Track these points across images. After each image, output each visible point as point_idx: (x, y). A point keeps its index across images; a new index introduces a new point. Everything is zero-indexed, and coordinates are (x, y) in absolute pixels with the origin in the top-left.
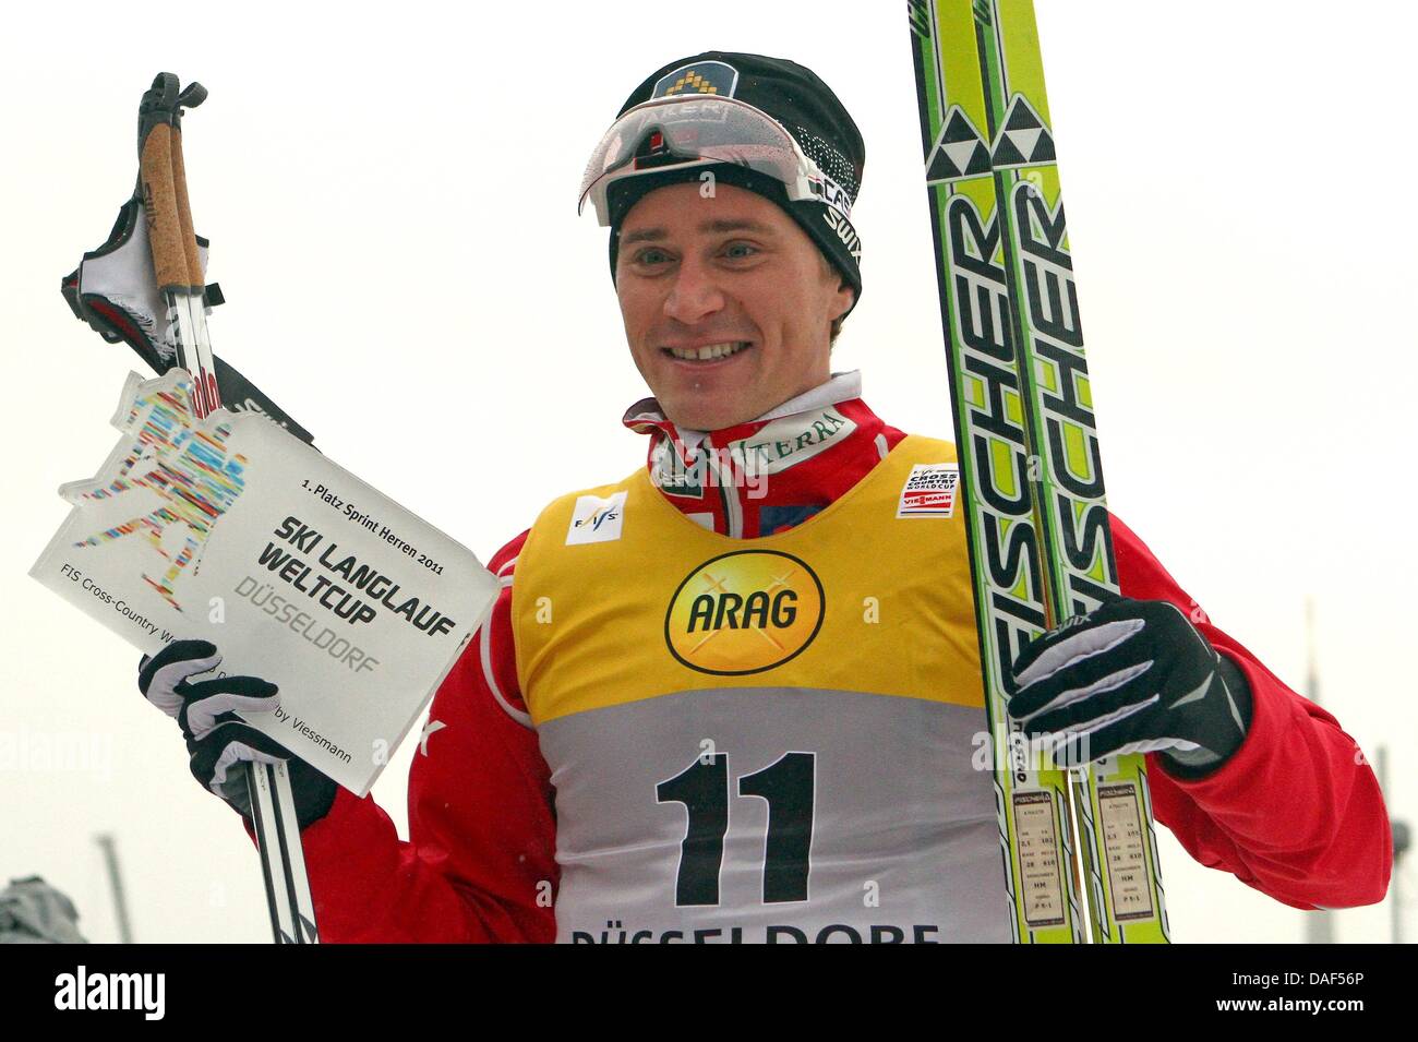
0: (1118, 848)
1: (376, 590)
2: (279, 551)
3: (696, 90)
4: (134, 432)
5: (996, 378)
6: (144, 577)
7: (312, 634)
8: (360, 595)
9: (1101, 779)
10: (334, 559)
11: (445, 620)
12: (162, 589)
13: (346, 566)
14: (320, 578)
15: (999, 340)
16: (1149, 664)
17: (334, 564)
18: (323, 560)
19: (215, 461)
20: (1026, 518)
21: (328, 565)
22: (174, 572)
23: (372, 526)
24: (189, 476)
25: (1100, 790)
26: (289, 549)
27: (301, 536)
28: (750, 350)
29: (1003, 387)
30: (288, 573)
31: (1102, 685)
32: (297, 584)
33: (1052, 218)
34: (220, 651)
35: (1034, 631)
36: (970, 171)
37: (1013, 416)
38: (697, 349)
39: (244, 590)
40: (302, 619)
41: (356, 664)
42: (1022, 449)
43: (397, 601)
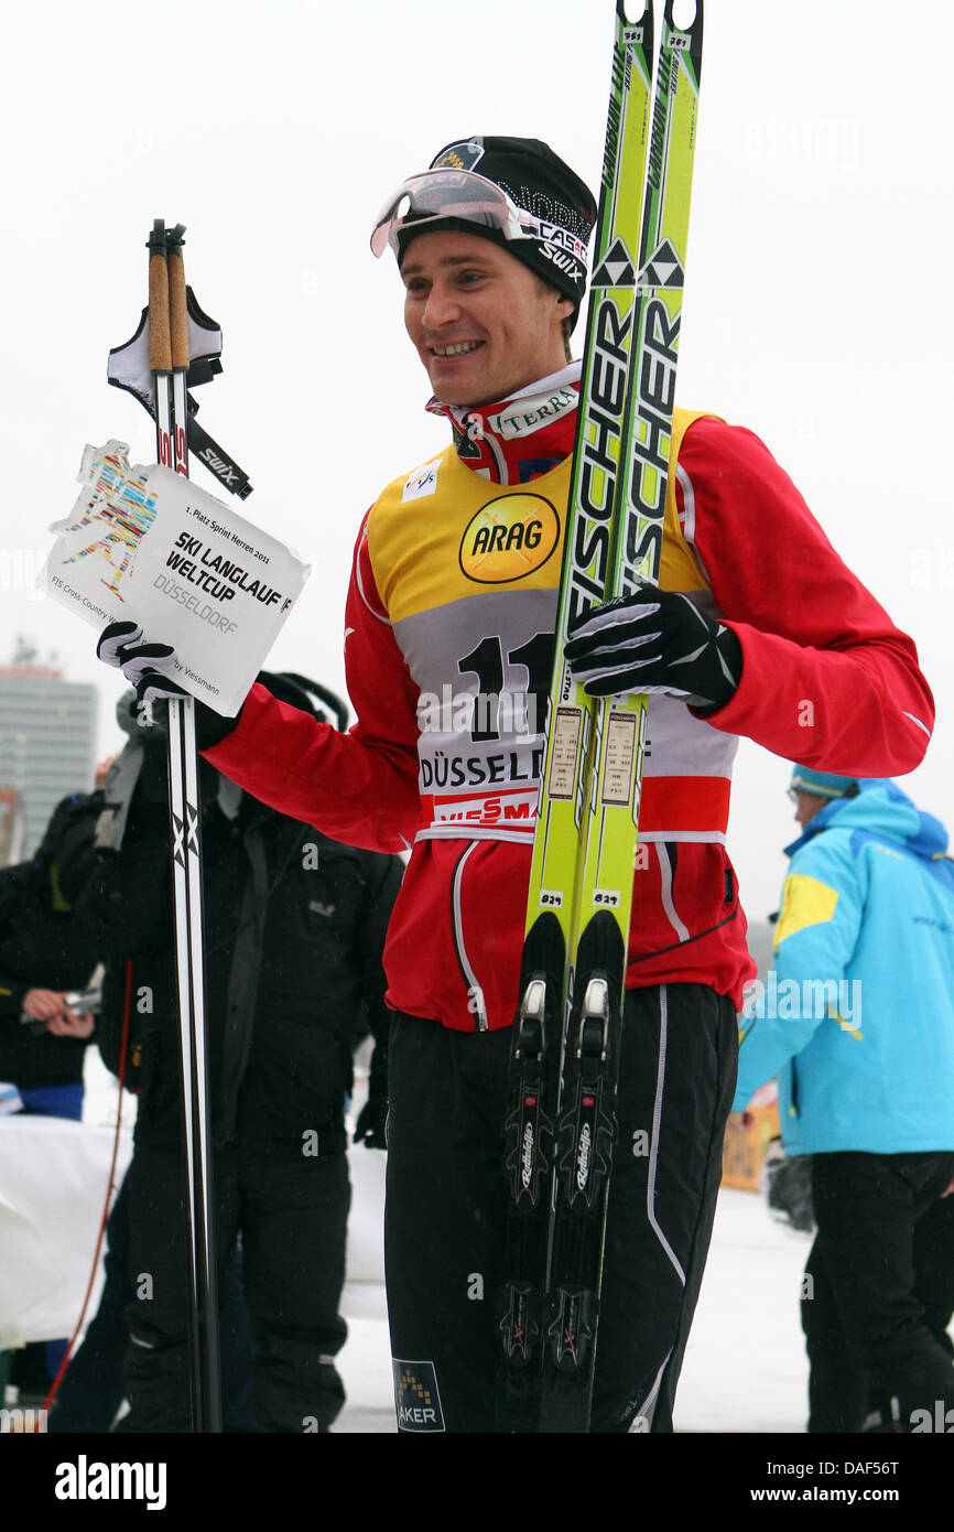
0: (615, 755)
1: (235, 577)
2: (178, 556)
3: (451, 165)
4: (92, 484)
5: (607, 426)
6: (102, 580)
7: (199, 610)
8: (225, 581)
9: (614, 707)
10: (210, 559)
11: (276, 594)
12: (112, 588)
13: (216, 563)
14: (202, 572)
15: (614, 400)
16: (660, 634)
17: (210, 562)
18: (203, 560)
19: (140, 499)
20: (607, 523)
21: (206, 563)
22: (119, 575)
23: (227, 534)
24: (125, 510)
25: (612, 714)
26: (184, 554)
27: (190, 545)
28: (483, 348)
29: (609, 432)
30: (184, 571)
31: (627, 644)
32: (189, 577)
33: (670, 326)
34: (140, 627)
35: (595, 601)
36: (619, 283)
37: (613, 453)
38: (445, 348)
39: (159, 584)
40: (193, 600)
41: (224, 628)
42: (614, 477)
43: (247, 583)
